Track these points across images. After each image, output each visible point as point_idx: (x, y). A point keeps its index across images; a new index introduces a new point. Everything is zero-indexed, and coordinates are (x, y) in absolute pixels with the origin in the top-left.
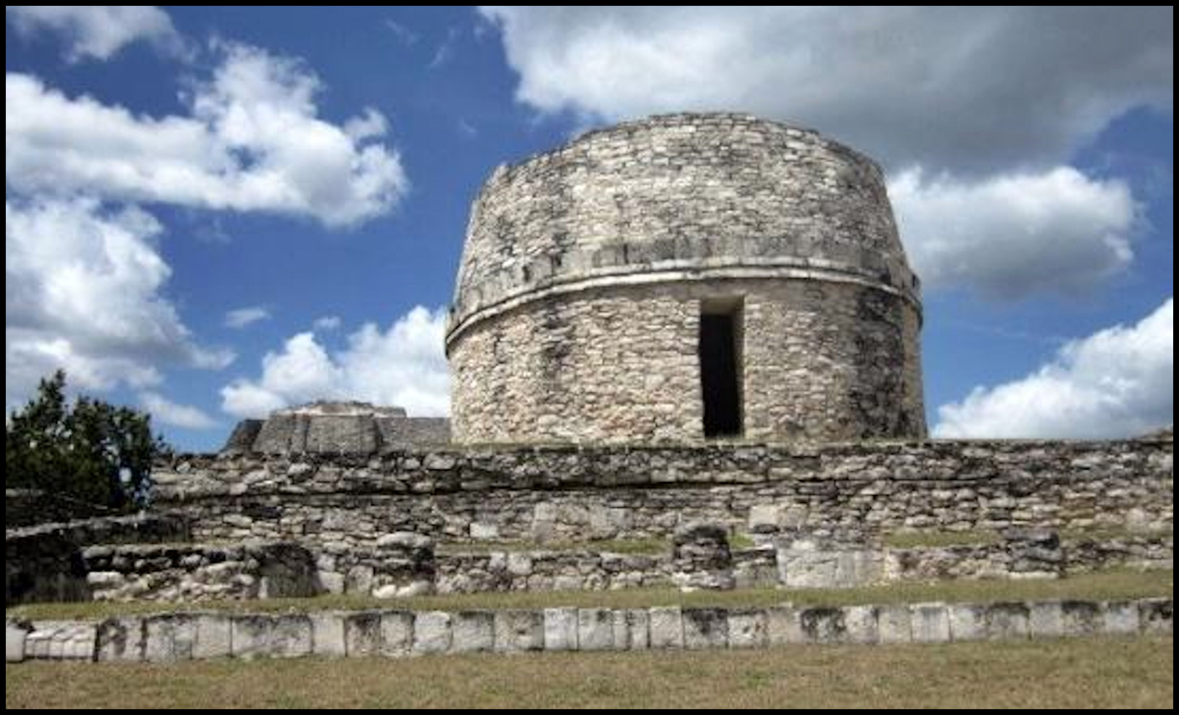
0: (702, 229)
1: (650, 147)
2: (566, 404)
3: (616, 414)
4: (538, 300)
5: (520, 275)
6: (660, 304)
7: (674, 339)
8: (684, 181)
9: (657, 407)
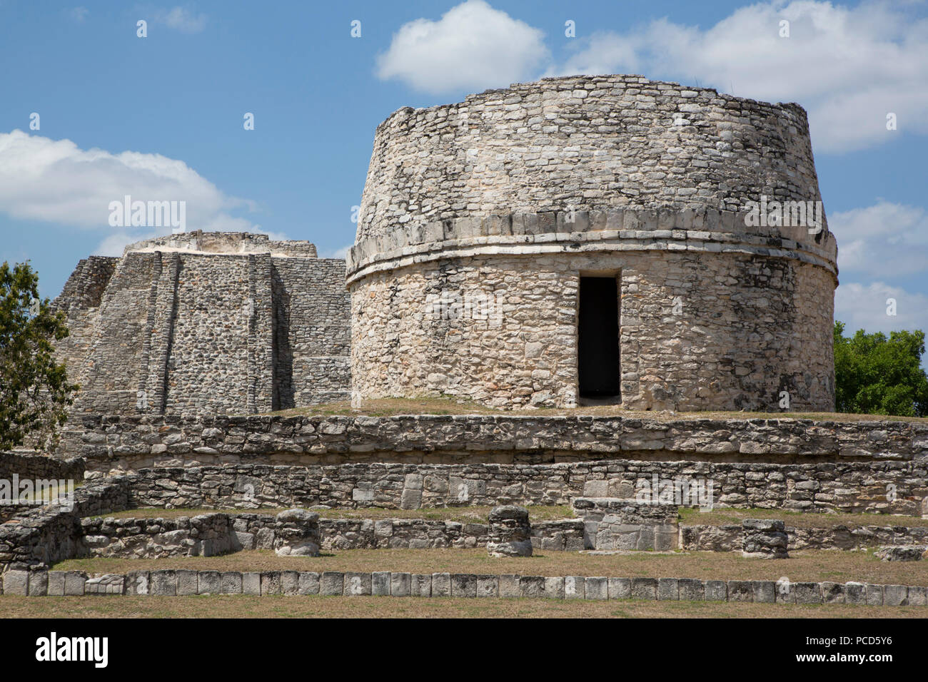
0: (584, 200)
1: (542, 114)
2: (454, 364)
3: (497, 377)
4: (429, 262)
5: (416, 234)
6: (541, 275)
7: (553, 309)
8: (572, 150)
9: (534, 373)
